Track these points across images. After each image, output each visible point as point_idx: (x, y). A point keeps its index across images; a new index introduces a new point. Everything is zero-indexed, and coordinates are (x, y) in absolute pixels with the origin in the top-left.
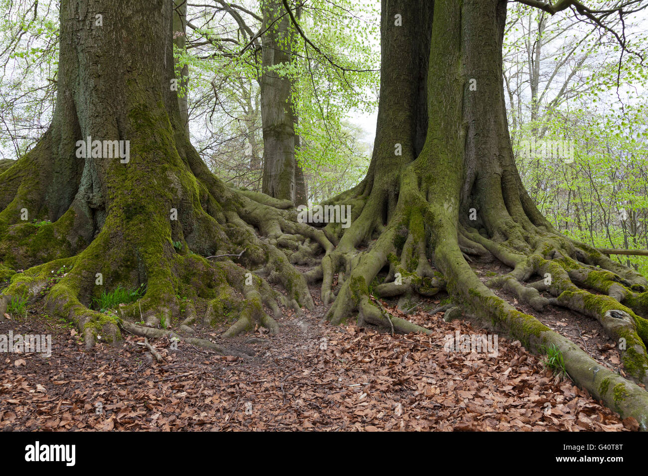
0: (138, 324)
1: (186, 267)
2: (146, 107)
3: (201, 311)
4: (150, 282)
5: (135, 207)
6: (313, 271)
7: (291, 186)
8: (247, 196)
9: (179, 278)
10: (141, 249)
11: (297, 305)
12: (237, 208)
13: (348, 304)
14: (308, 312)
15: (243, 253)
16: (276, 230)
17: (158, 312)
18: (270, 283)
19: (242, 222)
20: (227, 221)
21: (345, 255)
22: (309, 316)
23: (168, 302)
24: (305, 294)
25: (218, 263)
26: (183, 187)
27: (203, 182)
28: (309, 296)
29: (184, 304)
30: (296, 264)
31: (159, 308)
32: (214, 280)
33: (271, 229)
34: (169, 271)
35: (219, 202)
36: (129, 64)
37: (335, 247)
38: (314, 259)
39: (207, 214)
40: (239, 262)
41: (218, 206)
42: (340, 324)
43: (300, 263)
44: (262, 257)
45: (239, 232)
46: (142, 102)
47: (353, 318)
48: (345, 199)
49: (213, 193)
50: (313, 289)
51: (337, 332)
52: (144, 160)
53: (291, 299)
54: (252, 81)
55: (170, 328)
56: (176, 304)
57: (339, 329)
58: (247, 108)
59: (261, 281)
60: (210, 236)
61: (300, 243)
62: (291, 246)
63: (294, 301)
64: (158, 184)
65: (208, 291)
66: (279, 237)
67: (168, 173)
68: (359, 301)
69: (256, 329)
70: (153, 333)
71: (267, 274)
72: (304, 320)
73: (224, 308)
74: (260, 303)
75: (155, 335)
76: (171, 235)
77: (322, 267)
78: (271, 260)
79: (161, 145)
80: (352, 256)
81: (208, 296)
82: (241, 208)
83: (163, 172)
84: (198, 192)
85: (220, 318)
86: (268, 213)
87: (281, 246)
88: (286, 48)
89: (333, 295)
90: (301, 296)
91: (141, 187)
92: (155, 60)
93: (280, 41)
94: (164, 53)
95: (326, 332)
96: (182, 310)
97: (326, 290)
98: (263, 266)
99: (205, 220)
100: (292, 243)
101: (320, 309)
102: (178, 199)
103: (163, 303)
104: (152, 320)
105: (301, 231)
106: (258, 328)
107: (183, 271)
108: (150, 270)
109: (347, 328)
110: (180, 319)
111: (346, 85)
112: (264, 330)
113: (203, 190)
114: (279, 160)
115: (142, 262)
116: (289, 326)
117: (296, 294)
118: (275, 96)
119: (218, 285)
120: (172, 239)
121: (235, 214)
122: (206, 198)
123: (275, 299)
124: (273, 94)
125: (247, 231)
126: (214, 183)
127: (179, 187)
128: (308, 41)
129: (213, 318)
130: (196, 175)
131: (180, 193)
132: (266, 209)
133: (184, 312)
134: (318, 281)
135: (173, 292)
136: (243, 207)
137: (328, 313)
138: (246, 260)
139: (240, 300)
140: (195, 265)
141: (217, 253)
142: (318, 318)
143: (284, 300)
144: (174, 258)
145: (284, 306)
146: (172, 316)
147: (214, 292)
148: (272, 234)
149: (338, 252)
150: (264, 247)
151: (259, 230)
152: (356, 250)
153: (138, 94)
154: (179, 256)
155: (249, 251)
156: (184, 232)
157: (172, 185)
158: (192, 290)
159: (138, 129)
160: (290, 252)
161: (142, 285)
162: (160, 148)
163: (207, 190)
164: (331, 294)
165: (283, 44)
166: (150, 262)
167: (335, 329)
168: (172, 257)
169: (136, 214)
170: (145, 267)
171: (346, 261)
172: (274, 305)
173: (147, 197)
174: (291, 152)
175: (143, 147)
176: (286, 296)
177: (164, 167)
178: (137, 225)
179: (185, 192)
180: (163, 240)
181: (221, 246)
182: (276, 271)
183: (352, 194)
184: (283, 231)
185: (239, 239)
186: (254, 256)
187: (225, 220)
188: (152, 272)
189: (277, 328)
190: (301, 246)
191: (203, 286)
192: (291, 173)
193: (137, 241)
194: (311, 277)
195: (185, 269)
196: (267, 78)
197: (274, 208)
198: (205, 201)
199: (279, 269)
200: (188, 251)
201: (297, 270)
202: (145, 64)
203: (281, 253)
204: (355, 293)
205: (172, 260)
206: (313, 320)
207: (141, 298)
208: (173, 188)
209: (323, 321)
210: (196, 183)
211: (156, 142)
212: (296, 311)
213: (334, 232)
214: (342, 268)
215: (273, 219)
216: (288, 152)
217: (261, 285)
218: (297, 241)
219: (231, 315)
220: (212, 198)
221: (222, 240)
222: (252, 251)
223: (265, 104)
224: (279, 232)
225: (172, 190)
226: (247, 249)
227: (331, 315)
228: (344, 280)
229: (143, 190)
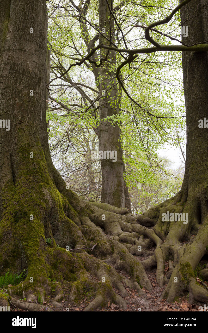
0: (22, 300)
1: (55, 257)
2: (30, 146)
3: (67, 291)
4: (30, 268)
5: (21, 213)
6: (149, 260)
7: (122, 200)
8: (95, 205)
9: (50, 265)
10: (24, 243)
11: (139, 287)
12: (89, 214)
13: (179, 285)
14: (147, 292)
15: (95, 247)
16: (117, 229)
17: (35, 291)
18: (116, 269)
19: (92, 224)
20: (82, 223)
21: (173, 247)
22: (149, 295)
23: (43, 283)
24: (144, 278)
25: (77, 254)
26: (53, 199)
27: (65, 196)
28: (147, 279)
29: (54, 285)
30: (134, 254)
31: (36, 288)
32: (75, 267)
33: (114, 229)
34: (43, 260)
35: (76, 210)
36: (20, 119)
37: (163, 241)
38: (147, 251)
39: (68, 219)
40: (92, 254)
41: (75, 213)
42: (174, 302)
43: (137, 254)
44: (109, 249)
45: (91, 231)
46: (27, 143)
47: (184, 297)
48: (167, 206)
49: (71, 203)
50: (149, 274)
51: (173, 308)
52: (27, 180)
53: (133, 282)
54: (90, 130)
55: (45, 304)
56: (49, 285)
57: (174, 306)
58: (86, 149)
59: (110, 268)
60: (70, 234)
61: (136, 239)
62: (130, 241)
63: (136, 283)
64: (36, 197)
65: (71, 275)
66: (120, 235)
67: (43, 189)
68: (188, 283)
69: (109, 305)
70: (33, 307)
71: (114, 262)
72: (145, 298)
73: (84, 288)
74: (111, 284)
75: (35, 308)
76: (44, 233)
77: (155, 256)
78: (116, 252)
79: (39, 170)
80: (178, 247)
81: (71, 279)
82: (92, 214)
83: (40, 189)
84: (61, 202)
85: (81, 296)
86: (111, 217)
87: (123, 241)
88: (116, 107)
89: (166, 279)
90: (141, 279)
91: (25, 199)
92: (36, 116)
93: (111, 102)
94: (41, 112)
95: (164, 308)
96: (53, 290)
97: (160, 275)
98: (110, 257)
99: (67, 223)
100: (130, 239)
101: (157, 289)
102: (49, 207)
103: (39, 284)
104: (32, 297)
105: (136, 230)
106: (110, 305)
107: (53, 260)
108: (30, 259)
109: (181, 305)
110: (52, 297)
111: (159, 128)
112: (115, 306)
113: (65, 201)
114: (113, 182)
115: (25, 253)
116: (134, 303)
117: (137, 278)
118: (109, 138)
119: (78, 270)
120: (45, 236)
121: (88, 218)
122: (67, 207)
123: (121, 282)
124: (107, 137)
125: (97, 230)
126: (73, 196)
127: (50, 199)
128: (133, 100)
129: (76, 296)
130: (60, 191)
131: (50, 203)
132: (109, 214)
133: (54, 291)
134: (153, 267)
135: (46, 276)
136: (93, 213)
137: (164, 293)
138: (97, 252)
139: (95, 282)
140: (62, 255)
141: (76, 247)
142: (156, 297)
143: (128, 282)
144: (46, 250)
145: (128, 287)
146: (46, 294)
147: (76, 276)
148: (115, 232)
149: (166, 245)
150: (110, 242)
151: (105, 230)
152: (180, 243)
153: (24, 137)
154: (50, 248)
155: (100, 245)
156: (52, 231)
157: (46, 197)
158: (60, 275)
159: (24, 160)
160: (129, 245)
161: (24, 270)
162: (38, 172)
163: (67, 201)
164: (164, 277)
165: (114, 104)
166: (30, 253)
167: (171, 306)
168: (45, 249)
169: (21, 218)
170: (27, 257)
171: (174, 251)
172: (121, 287)
173: (29, 206)
174: (121, 176)
175: (27, 172)
176: (129, 279)
177: (40, 185)
178: (22, 226)
179: (54, 202)
180: (39, 237)
181: (78, 241)
182: (121, 260)
183: (173, 202)
184: (123, 230)
185: (92, 236)
186: (103, 249)
187: (80, 223)
188: (31, 261)
189: (125, 305)
190: (137, 241)
191: (67, 272)
192: (121, 191)
193: (22, 238)
194: (147, 264)
195: (55, 258)
196: (103, 126)
197: (115, 214)
198: (67, 210)
199: (122, 258)
200: (55, 245)
201: (136, 259)
202: (30, 118)
203: (123, 246)
204: (185, 276)
205: (45, 252)
206: (152, 298)
207: (23, 280)
208: (46, 199)
209: (161, 299)
210: (60, 196)
211: (35, 168)
212: (138, 291)
213: (162, 230)
214: (171, 257)
215: (115, 221)
216: (119, 176)
217: (110, 271)
218: (134, 237)
219: (89, 294)
220: (71, 207)
221: (79, 237)
222: (101, 245)
223: (102, 144)
224: (120, 231)
225: (45, 201)
226: (98, 244)
227: (167, 294)
228: (174, 267)
229: (26, 201)
